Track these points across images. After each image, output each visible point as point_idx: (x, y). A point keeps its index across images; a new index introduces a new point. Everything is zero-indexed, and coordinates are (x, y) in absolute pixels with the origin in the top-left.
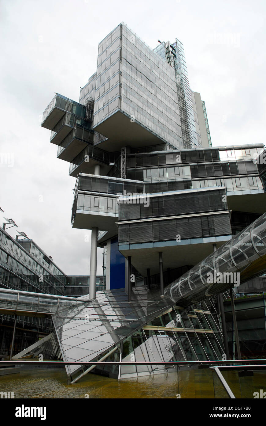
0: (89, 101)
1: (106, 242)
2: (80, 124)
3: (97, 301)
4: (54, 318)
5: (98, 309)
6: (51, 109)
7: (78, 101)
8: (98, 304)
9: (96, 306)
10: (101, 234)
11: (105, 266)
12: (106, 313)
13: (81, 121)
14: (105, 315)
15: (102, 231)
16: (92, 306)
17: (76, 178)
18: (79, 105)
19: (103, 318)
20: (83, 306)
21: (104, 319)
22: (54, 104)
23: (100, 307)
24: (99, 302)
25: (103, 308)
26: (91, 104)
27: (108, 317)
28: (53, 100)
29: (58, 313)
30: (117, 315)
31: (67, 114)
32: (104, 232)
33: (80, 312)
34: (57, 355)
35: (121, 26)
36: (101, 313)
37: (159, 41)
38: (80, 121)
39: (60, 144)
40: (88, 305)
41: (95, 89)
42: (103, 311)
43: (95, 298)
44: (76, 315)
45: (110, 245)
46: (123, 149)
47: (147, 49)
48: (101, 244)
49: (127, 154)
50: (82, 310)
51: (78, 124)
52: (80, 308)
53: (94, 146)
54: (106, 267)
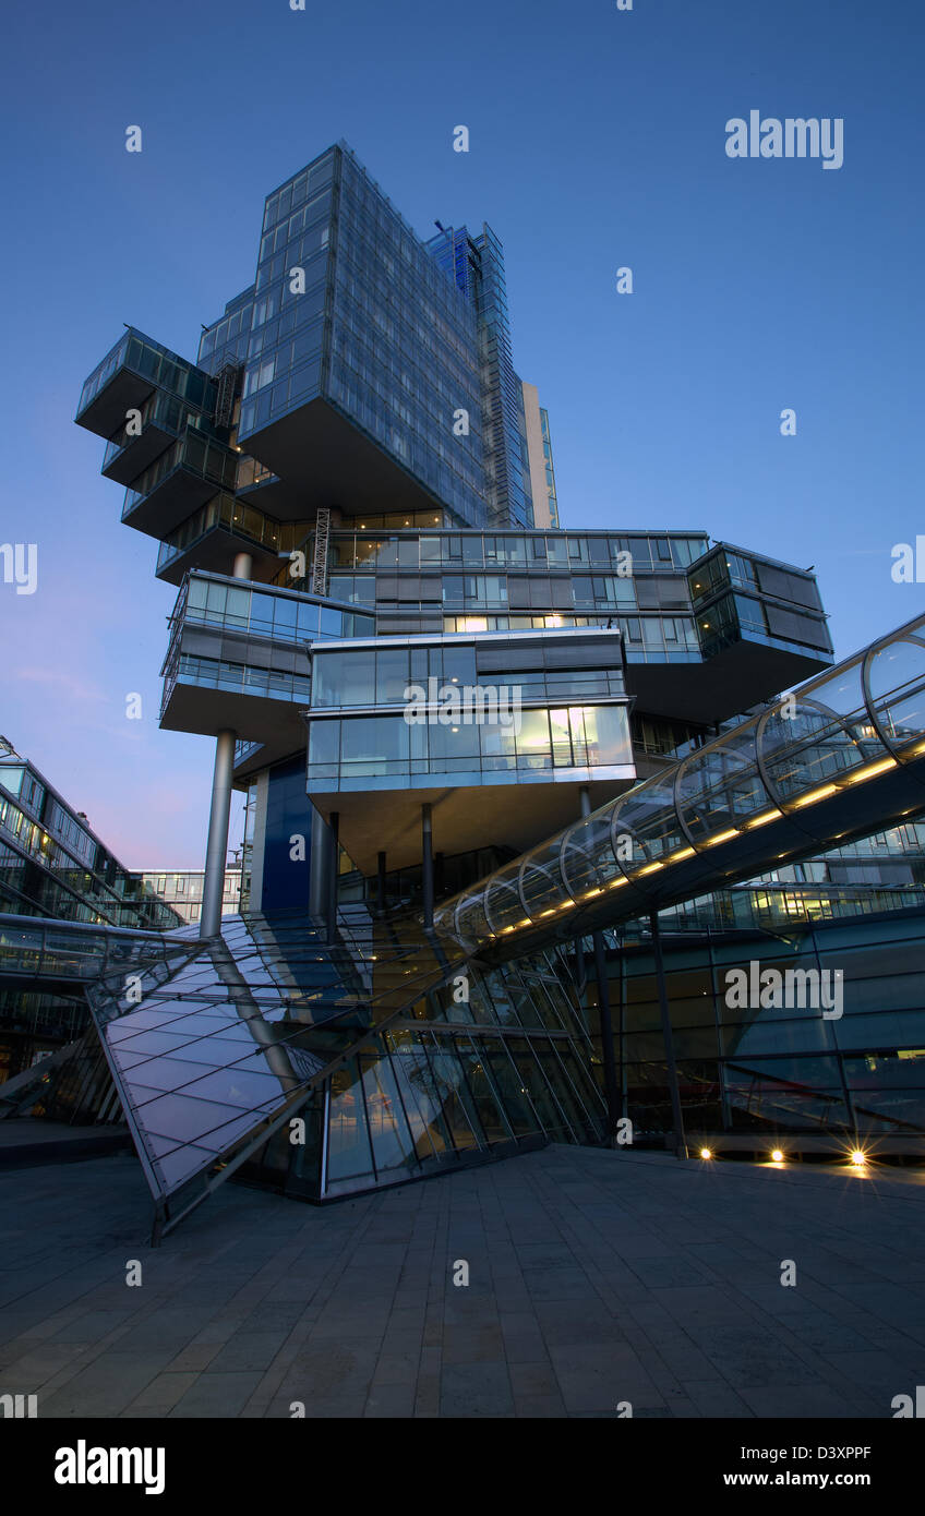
0: (229, 366)
1: (257, 775)
2: (197, 427)
3: (223, 943)
4: (93, 997)
5: (225, 969)
6: (111, 372)
7: (193, 361)
8: (229, 953)
9: (221, 958)
10: (246, 749)
11: (248, 843)
12: (249, 979)
13: (201, 420)
14: (246, 986)
15: (245, 742)
16: (209, 959)
17: (179, 589)
18: (196, 373)
19: (238, 991)
20: (184, 959)
21: (241, 995)
22: (121, 359)
23: (232, 963)
24: (231, 946)
25: (242, 967)
26: (236, 375)
27: (257, 994)
28: (118, 346)
29: (104, 979)
30: (278, 987)
31: (158, 392)
32: (253, 744)
33: (171, 975)
34: (94, 1109)
35: (337, 151)
36: (233, 980)
37: (438, 224)
38: (198, 419)
39: (131, 482)
40: (197, 955)
41: (247, 333)
42: (239, 975)
43: (218, 934)
44: (161, 984)
45: (267, 784)
46: (321, 513)
47: (407, 235)
48: (241, 779)
49: (331, 527)
50: (178, 971)
51: (191, 428)
52: (174, 964)
53: (238, 498)
54: (251, 847)
